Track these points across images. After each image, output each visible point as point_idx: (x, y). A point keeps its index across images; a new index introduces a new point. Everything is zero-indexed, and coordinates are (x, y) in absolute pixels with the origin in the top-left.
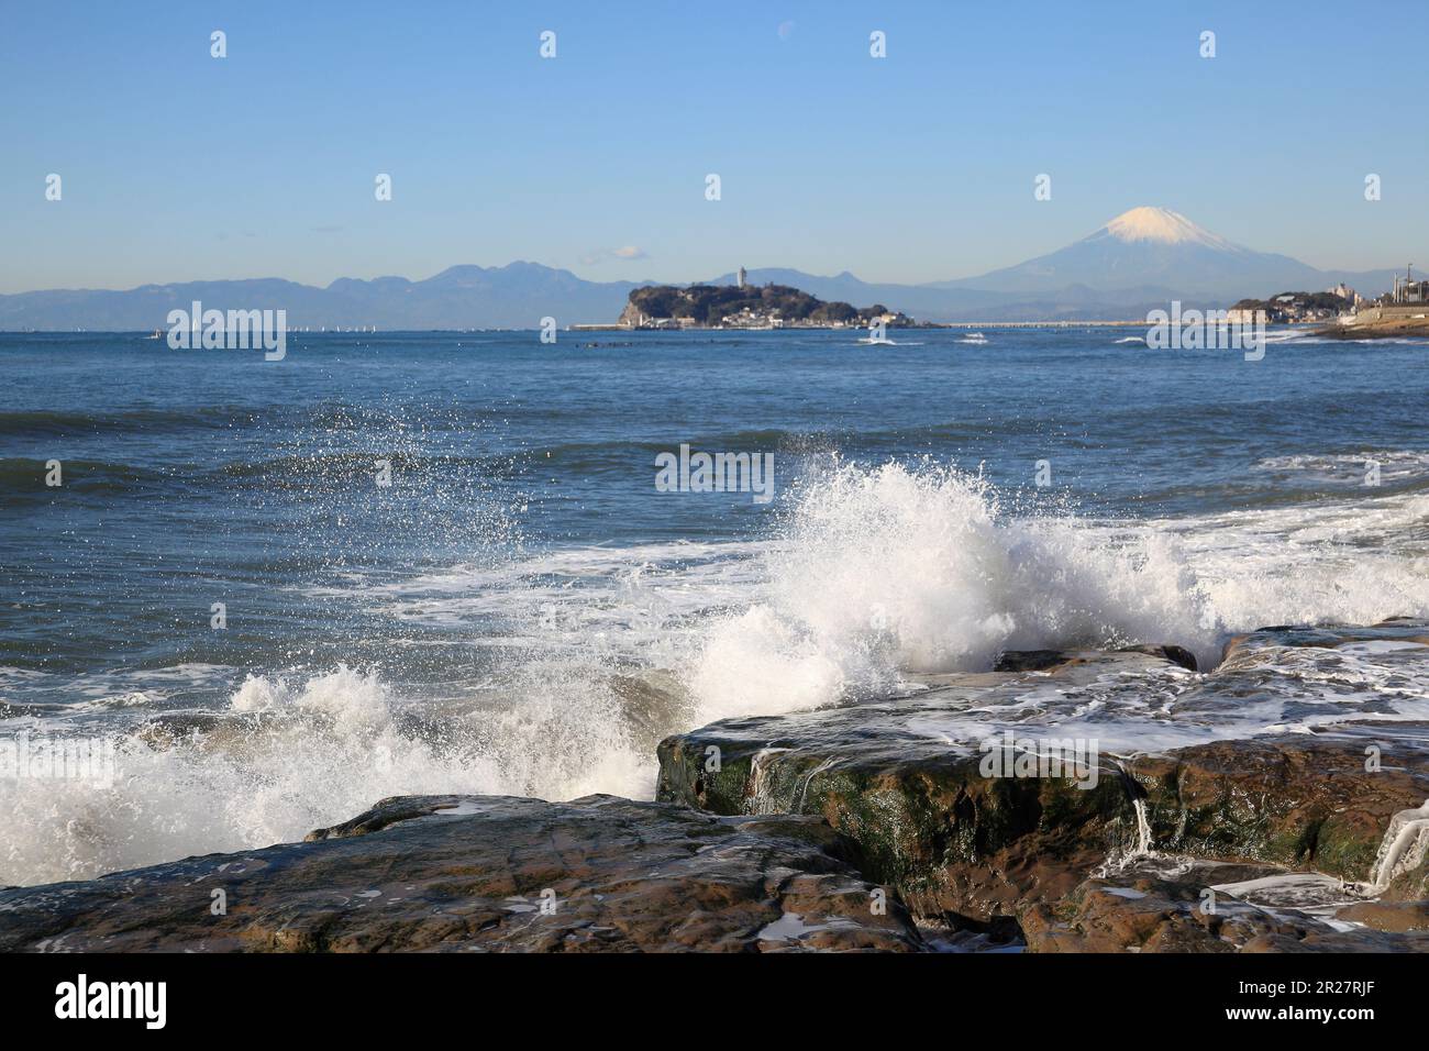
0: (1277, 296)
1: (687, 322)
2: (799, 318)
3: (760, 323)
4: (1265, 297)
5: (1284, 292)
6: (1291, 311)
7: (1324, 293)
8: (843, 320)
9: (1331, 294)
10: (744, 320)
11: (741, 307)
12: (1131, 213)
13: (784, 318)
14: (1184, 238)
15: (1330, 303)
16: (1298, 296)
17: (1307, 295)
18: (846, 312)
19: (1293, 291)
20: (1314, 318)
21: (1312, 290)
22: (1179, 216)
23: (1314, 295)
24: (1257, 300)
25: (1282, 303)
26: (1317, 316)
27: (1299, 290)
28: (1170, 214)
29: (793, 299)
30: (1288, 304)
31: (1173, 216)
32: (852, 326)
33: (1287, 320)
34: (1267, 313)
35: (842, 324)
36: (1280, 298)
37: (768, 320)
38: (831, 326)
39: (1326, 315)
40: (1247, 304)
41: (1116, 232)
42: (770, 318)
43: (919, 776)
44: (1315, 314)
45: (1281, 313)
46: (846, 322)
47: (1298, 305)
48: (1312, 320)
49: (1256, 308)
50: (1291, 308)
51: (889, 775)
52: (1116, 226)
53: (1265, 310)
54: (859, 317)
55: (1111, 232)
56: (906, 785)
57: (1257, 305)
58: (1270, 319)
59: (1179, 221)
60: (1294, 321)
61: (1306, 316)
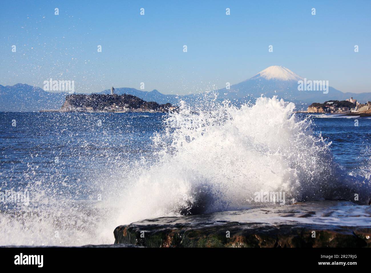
0: (326, 102)
1: (90, 109)
2: (136, 108)
3: (120, 110)
4: (322, 102)
5: (330, 100)
6: (332, 108)
7: (345, 101)
8: (154, 109)
9: (347, 101)
10: (113, 109)
11: (112, 103)
12: (269, 68)
13: (130, 108)
14: (290, 79)
15: (347, 105)
16: (335, 102)
17: (338, 101)
18: (155, 106)
19: (333, 100)
20: (341, 111)
21: (340, 100)
22: (288, 70)
23: (341, 101)
24: (319, 103)
25: (329, 105)
26: (343, 110)
27: (335, 100)
28: (284, 69)
29: (133, 100)
30: (331, 105)
31: (285, 69)
32: (158, 111)
33: (330, 111)
34: (323, 108)
35: (154, 111)
36: (328, 103)
37: (123, 109)
38: (149, 112)
39: (346, 110)
40: (315, 105)
41: (263, 75)
42: (124, 108)
43: (253, 235)
44: (341, 109)
45: (328, 109)
46: (155, 110)
47: (334, 106)
48: (340, 112)
49: (319, 106)
50: (332, 106)
51: (238, 235)
52: (263, 73)
53: (322, 107)
54: (161, 108)
55: (261, 76)
56: (248, 240)
57: (319, 105)
58: (324, 111)
59: (288, 72)
60: (334, 112)
61: (338, 110)
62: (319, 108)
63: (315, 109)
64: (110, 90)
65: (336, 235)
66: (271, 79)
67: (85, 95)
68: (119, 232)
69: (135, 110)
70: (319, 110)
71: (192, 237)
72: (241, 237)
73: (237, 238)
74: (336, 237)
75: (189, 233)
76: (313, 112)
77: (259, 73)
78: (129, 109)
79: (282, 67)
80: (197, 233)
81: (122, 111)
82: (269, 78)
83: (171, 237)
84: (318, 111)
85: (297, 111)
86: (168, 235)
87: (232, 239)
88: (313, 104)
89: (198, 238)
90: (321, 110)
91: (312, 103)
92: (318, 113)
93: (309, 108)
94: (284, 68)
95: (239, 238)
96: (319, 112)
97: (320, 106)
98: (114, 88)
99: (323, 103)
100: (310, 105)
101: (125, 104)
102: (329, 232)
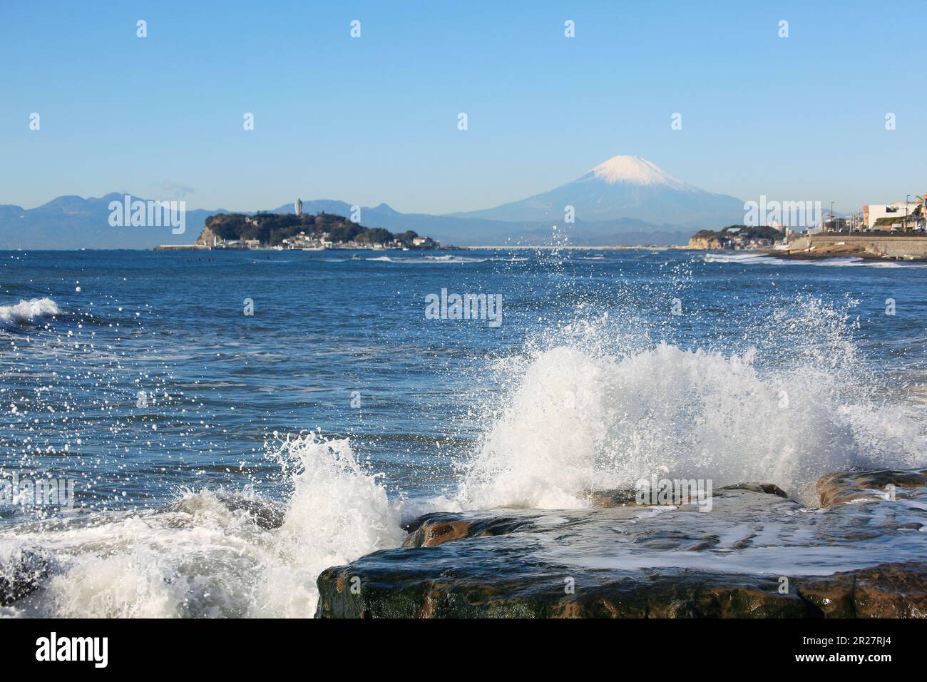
0: (726, 229)
1: (253, 243)
2: (346, 241)
3: (314, 245)
4: (718, 229)
5: (733, 224)
6: (737, 240)
8: (381, 243)
9: (768, 227)
10: (300, 242)
11: (298, 231)
12: (611, 160)
13: (333, 241)
14: (654, 181)
15: (767, 234)
16: (743, 228)
18: (384, 236)
19: (739, 224)
20: (756, 245)
22: (650, 163)
24: (712, 231)
25: (731, 234)
27: (744, 224)
28: (643, 162)
29: (341, 225)
30: (736, 234)
31: (645, 163)
32: (389, 248)
33: (733, 246)
34: (719, 241)
35: (381, 246)
36: (730, 230)
37: (320, 242)
38: (372, 248)
39: (765, 244)
40: (704, 234)
41: (601, 175)
42: (322, 241)
43: (600, 602)
44: (756, 243)
45: (730, 242)
46: (384, 245)
47: (743, 236)
48: (754, 248)
49: (711, 237)
50: (738, 237)
51: (570, 601)
52: (600, 170)
53: (718, 239)
54: (395, 241)
55: (597, 175)
56: (589, 612)
57: (712, 235)
58: (722, 246)
59: (651, 167)
60: (742, 248)
61: (749, 244)
62: (712, 240)
63: (704, 243)
64: (293, 205)
65: (764, 598)
66: (616, 182)
67: (244, 216)
68: (328, 581)
69: (344, 245)
70: (712, 244)
71: (476, 600)
72: (574, 605)
73: (568, 607)
74: (764, 602)
75: (471, 592)
76: (701, 248)
77: (591, 171)
78: (331, 243)
79: (638, 158)
80: (487, 592)
81: (317, 247)
82: (612, 179)
83: (433, 598)
84: (710, 246)
85: (669, 246)
86: (426, 595)
87: (556, 610)
88: (700, 232)
89: (488, 603)
90: (716, 244)
91: (699, 230)
92: (709, 249)
93: (691, 240)
94: (643, 159)
95: (571, 609)
96: (713, 248)
97: (713, 237)
98: (301, 200)
99: (720, 230)
100: (695, 234)
101: (324, 233)
102: (751, 593)
